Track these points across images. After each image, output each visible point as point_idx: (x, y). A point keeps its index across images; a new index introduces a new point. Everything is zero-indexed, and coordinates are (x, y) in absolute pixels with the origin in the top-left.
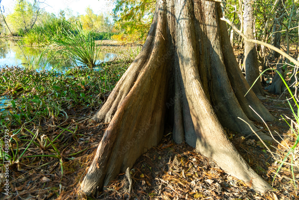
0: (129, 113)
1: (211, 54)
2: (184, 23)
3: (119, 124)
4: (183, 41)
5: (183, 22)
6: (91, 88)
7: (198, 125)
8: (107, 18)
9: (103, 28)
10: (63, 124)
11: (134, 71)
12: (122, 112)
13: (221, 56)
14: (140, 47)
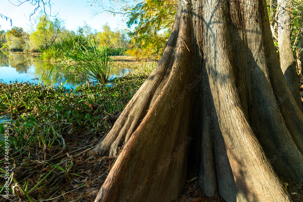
0: (138, 158)
1: (252, 70)
2: (218, 29)
3: (122, 176)
4: (216, 52)
5: (215, 27)
6: (99, 107)
7: (241, 172)
8: (123, 35)
9: (119, 44)
10: (57, 156)
11: (148, 91)
12: (128, 157)
13: (267, 73)
14: (155, 62)
